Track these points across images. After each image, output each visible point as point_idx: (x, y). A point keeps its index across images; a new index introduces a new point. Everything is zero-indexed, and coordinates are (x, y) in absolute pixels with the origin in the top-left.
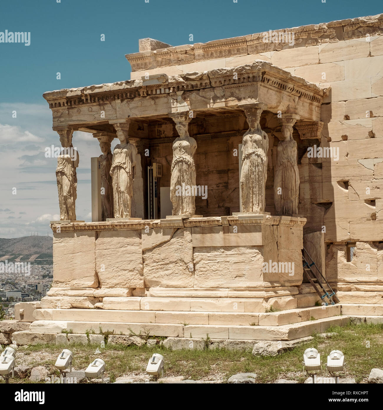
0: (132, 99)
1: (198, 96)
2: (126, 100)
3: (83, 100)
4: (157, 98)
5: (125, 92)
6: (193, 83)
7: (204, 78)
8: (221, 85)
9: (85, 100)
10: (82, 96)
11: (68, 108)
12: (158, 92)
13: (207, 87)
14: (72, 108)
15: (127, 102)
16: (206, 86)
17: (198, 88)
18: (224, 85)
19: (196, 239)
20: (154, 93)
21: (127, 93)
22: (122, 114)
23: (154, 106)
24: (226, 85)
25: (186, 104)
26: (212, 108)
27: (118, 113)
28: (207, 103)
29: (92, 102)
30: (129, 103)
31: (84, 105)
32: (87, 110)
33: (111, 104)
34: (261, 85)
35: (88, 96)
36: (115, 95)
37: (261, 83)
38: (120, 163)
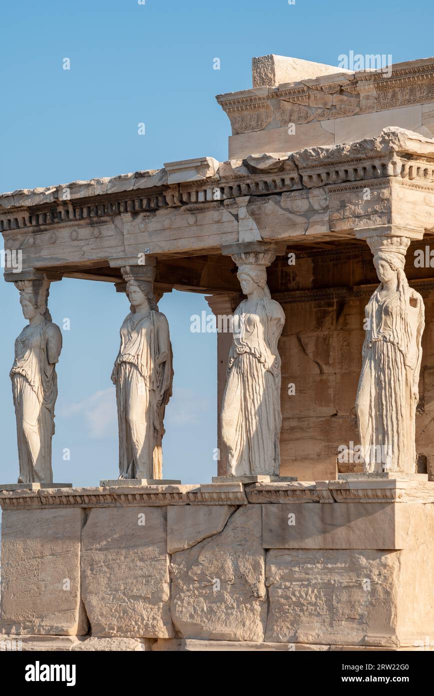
0: (153, 211)
1: (277, 208)
2: (142, 215)
3: (60, 212)
4: (201, 210)
6: (268, 179)
7: (288, 167)
8: (321, 184)
9: (63, 213)
10: (58, 205)
12: (201, 198)
13: (295, 187)
14: (41, 231)
15: (144, 220)
16: (293, 185)
17: (277, 191)
18: (326, 185)
19: (271, 531)
20: (193, 199)
21: (141, 198)
22: (134, 246)
23: (195, 228)
24: (330, 184)
25: (255, 226)
26: (304, 235)
27: (126, 243)
28: (295, 225)
29: (78, 217)
30: (147, 220)
31: (62, 225)
32: (68, 235)
33: (114, 223)
34: (402, 184)
35: (69, 205)
36: (119, 203)
37: (400, 180)
38: (131, 356)
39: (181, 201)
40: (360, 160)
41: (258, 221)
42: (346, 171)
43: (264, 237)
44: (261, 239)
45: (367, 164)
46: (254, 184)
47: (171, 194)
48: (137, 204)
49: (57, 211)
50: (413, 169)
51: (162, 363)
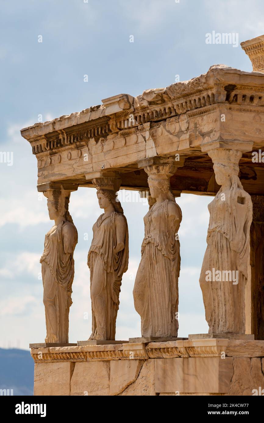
0: (105, 136)
1: (164, 131)
2: (101, 139)
3: (61, 139)
4: (128, 134)
5: (97, 126)
6: (157, 108)
7: (166, 99)
8: (184, 111)
10: (59, 134)
11: (51, 154)
12: (126, 125)
13: (173, 114)
14: (54, 153)
15: (101, 143)
16: (171, 113)
17: (164, 117)
18: (186, 112)
19: (159, 379)
20: (122, 127)
21: (98, 127)
22: (97, 163)
23: (125, 148)
24: (189, 110)
25: (154, 146)
26: (177, 150)
27: (94, 161)
28: (173, 143)
29: (69, 142)
30: (103, 143)
31: (63, 148)
32: (67, 156)
33: (88, 146)
34: (230, 109)
35: (65, 133)
36: (88, 131)
37: (228, 105)
38: (95, 247)
39: (118, 128)
40: (201, 91)
41: (155, 141)
42: (195, 100)
43: (159, 153)
44: (156, 155)
45: (205, 94)
46: (151, 113)
47: (112, 123)
48: (96, 131)
49: (60, 138)
50: (239, 96)
51: (119, 252)
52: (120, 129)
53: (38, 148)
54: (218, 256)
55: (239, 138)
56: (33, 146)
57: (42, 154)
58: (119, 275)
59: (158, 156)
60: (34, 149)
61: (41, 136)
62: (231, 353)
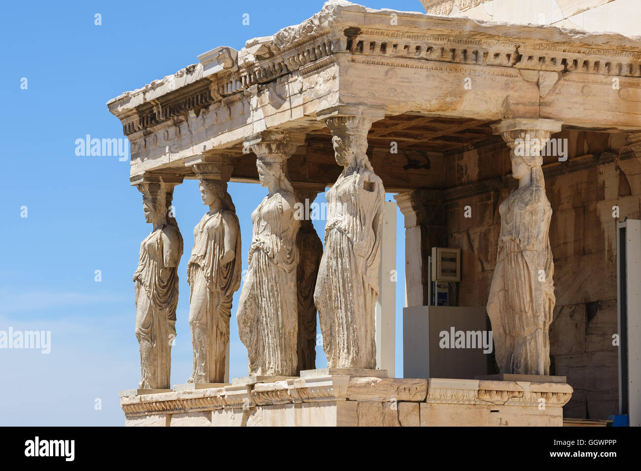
0: (206, 106)
1: (274, 95)
2: (201, 112)
4: (232, 102)
6: (265, 64)
7: (274, 52)
8: (298, 67)
9: (157, 114)
10: (153, 106)
11: (144, 135)
12: (229, 89)
13: (284, 72)
14: (149, 133)
15: (202, 116)
16: (282, 70)
17: (274, 77)
20: (225, 91)
21: (197, 94)
23: (230, 122)
24: (302, 66)
25: (262, 116)
26: (289, 121)
27: (194, 141)
28: (285, 111)
29: (165, 118)
30: (204, 116)
31: (159, 126)
32: (163, 136)
33: (187, 121)
34: (353, 61)
35: (159, 105)
36: (186, 101)
37: (349, 56)
38: (196, 257)
39: (221, 95)
40: (315, 38)
41: (264, 110)
42: (308, 51)
43: (268, 126)
44: (264, 128)
45: (319, 41)
46: (258, 72)
47: (214, 87)
48: (195, 100)
49: (154, 112)
50: (365, 44)
51: (228, 263)
52: (224, 96)
53: (129, 126)
54: (337, 263)
55: (366, 102)
56: (124, 124)
57: (135, 134)
58: (228, 294)
59: (267, 130)
60: (125, 128)
61: (132, 110)
62: (355, 396)
